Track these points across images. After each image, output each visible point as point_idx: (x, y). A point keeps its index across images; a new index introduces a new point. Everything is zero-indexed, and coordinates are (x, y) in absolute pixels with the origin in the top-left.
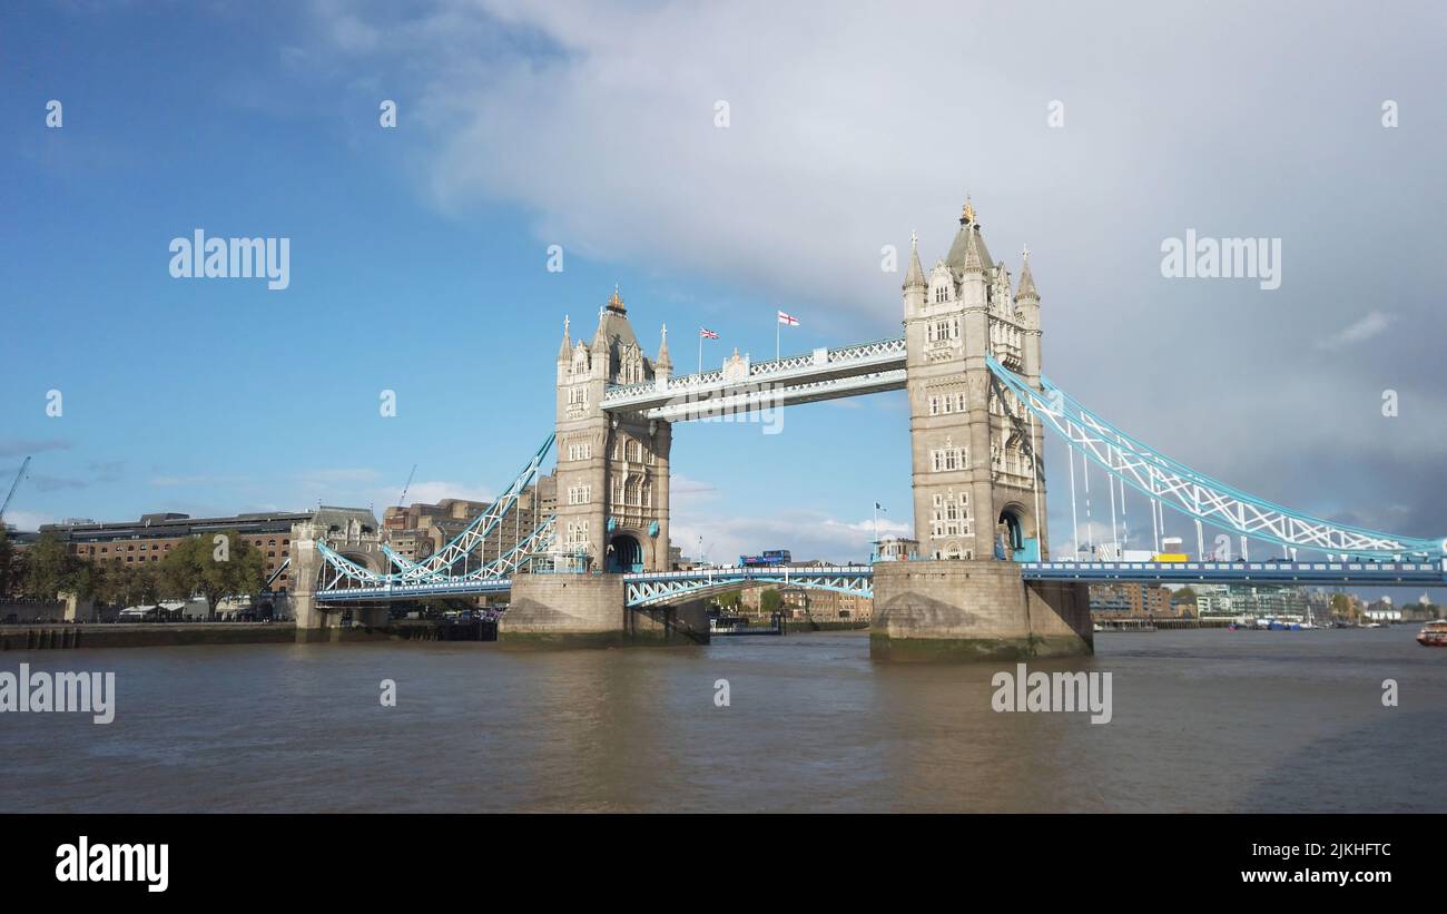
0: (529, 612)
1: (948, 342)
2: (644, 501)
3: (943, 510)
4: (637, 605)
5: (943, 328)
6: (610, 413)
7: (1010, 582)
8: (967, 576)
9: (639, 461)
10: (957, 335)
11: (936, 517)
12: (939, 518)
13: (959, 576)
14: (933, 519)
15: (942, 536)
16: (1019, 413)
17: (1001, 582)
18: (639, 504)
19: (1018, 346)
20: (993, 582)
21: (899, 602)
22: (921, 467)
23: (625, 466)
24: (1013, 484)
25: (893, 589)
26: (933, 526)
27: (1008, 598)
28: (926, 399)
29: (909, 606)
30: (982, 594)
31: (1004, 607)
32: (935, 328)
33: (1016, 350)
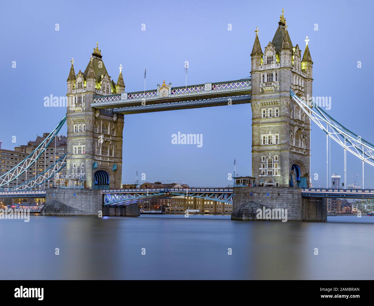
0: (57, 207)
1: (273, 83)
2: (111, 154)
3: (266, 163)
4: (108, 205)
5: (270, 76)
6: (95, 109)
7: (297, 197)
8: (279, 194)
9: (109, 133)
10: (276, 80)
11: (262, 166)
12: (264, 167)
13: (275, 194)
14: (261, 167)
15: (265, 176)
16: (301, 118)
17: (293, 197)
18: (108, 155)
19: (303, 86)
20: (289, 197)
21: (247, 206)
22: (256, 142)
23: (102, 137)
24: (297, 152)
25: (244, 200)
26: (261, 170)
27: (295, 205)
28: (261, 110)
29: (252, 208)
30: (285, 203)
31: (294, 209)
32: (266, 76)
33: (302, 88)
